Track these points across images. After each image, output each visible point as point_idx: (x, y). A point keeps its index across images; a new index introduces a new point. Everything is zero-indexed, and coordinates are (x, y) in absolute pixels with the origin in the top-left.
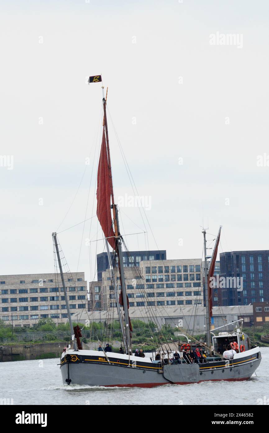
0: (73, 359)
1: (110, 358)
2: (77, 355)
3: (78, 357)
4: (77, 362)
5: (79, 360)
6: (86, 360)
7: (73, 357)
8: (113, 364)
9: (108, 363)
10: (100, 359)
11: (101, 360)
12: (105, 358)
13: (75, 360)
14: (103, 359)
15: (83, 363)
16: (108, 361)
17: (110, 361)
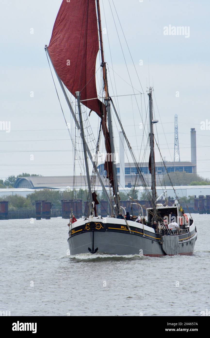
0: (97, 227)
1: (131, 227)
2: (101, 223)
3: (102, 226)
4: (101, 230)
5: (103, 228)
6: (109, 228)
7: (97, 225)
8: (133, 233)
9: (129, 231)
10: (122, 227)
11: (123, 229)
12: (126, 226)
13: (99, 228)
14: (125, 228)
15: (107, 231)
16: (130, 229)
17: (131, 230)
